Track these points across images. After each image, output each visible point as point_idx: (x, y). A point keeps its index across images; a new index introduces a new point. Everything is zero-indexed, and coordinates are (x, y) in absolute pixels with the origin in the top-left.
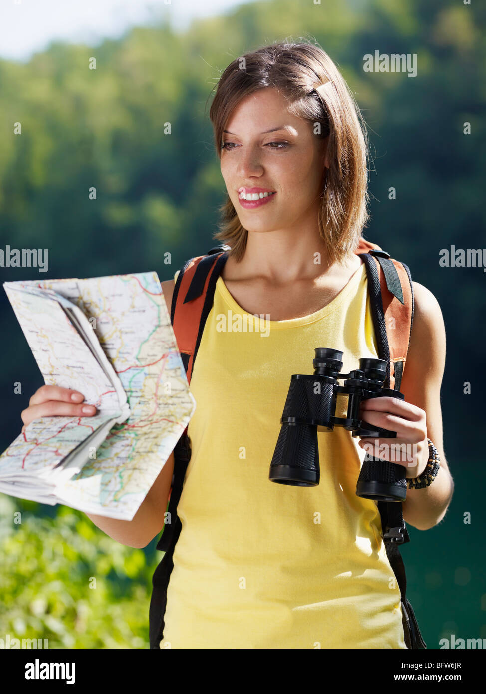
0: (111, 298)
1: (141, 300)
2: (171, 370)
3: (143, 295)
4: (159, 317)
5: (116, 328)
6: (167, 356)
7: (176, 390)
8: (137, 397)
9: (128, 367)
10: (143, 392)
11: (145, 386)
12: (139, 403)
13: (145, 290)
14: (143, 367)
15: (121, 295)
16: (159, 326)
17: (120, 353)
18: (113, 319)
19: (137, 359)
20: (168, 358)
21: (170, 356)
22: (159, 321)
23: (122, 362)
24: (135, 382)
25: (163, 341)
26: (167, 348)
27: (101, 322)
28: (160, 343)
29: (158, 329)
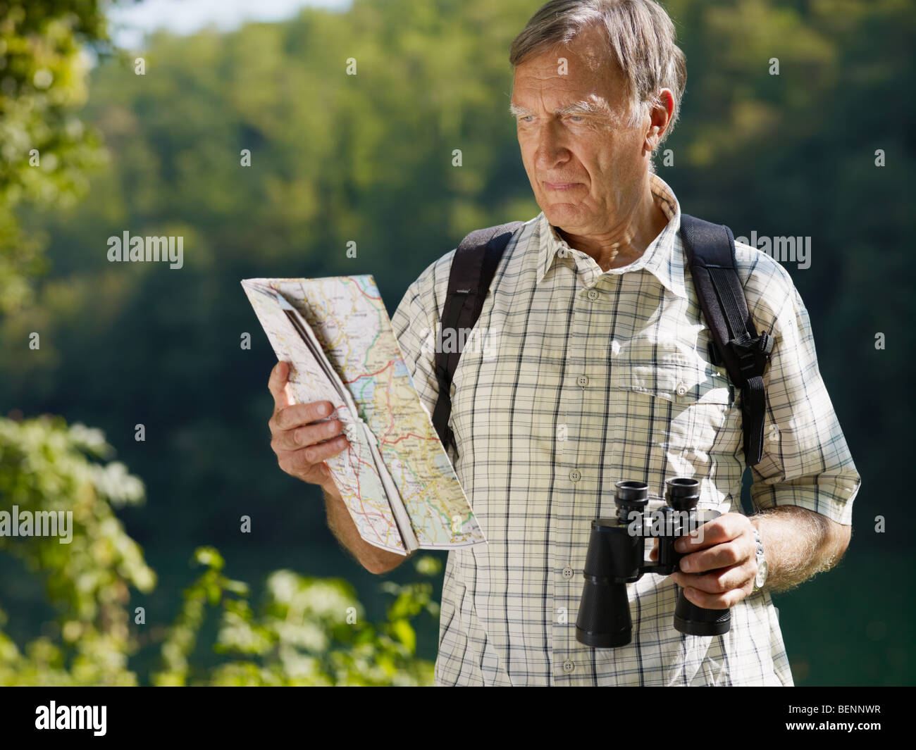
0: (334, 301)
1: (362, 304)
2: (398, 377)
3: (363, 298)
4: (380, 322)
5: (343, 332)
6: (393, 363)
7: (406, 400)
8: (371, 409)
9: (357, 375)
10: (376, 403)
11: (376, 396)
12: (375, 414)
13: (364, 293)
14: (372, 375)
15: (342, 298)
16: (381, 331)
17: (348, 360)
18: (338, 323)
19: (366, 366)
20: (394, 366)
21: (395, 363)
22: (381, 326)
23: (352, 370)
24: (365, 393)
25: (387, 348)
26: (391, 355)
27: (328, 327)
28: (385, 349)
29: (381, 335)
